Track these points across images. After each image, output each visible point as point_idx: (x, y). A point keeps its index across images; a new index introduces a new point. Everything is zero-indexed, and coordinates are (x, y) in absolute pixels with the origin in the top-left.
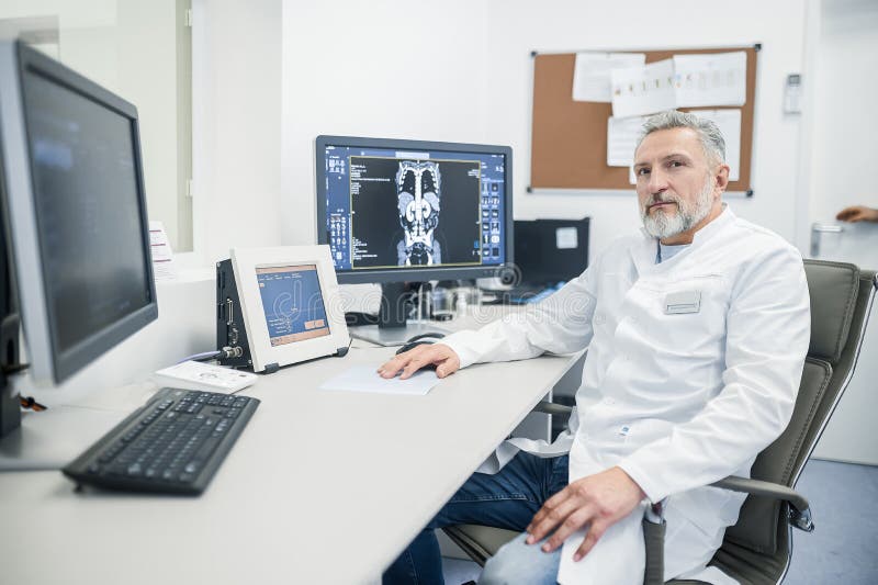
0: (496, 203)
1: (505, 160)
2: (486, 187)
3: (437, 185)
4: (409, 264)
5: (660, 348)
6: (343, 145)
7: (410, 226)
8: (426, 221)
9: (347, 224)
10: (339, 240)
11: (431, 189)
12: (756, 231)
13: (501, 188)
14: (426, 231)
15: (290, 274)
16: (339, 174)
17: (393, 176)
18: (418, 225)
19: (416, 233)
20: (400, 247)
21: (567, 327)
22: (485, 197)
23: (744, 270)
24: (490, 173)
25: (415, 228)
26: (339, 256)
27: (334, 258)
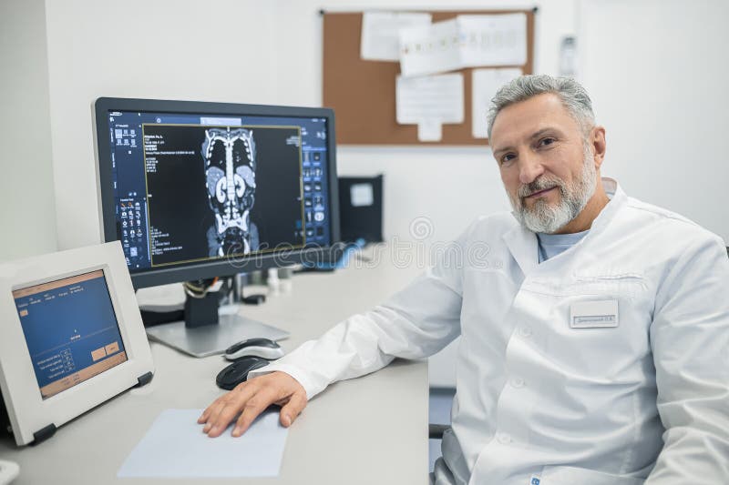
0: (318, 175)
1: (326, 124)
2: (307, 157)
3: (251, 157)
4: (221, 253)
5: (571, 374)
6: (132, 110)
7: (222, 208)
8: (239, 200)
9: (142, 212)
10: (132, 232)
11: (246, 162)
12: (661, 215)
13: (323, 157)
14: (241, 212)
15: (66, 288)
16: (129, 148)
17: (199, 149)
18: (232, 206)
19: (229, 216)
20: (211, 235)
21: (423, 329)
22: (307, 169)
23: (669, 271)
24: (310, 140)
25: (228, 210)
26: (134, 252)
27: (127, 254)
